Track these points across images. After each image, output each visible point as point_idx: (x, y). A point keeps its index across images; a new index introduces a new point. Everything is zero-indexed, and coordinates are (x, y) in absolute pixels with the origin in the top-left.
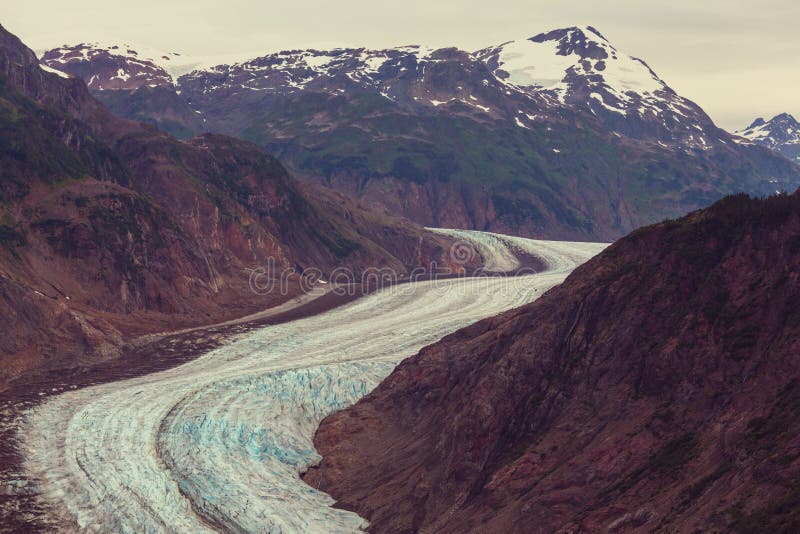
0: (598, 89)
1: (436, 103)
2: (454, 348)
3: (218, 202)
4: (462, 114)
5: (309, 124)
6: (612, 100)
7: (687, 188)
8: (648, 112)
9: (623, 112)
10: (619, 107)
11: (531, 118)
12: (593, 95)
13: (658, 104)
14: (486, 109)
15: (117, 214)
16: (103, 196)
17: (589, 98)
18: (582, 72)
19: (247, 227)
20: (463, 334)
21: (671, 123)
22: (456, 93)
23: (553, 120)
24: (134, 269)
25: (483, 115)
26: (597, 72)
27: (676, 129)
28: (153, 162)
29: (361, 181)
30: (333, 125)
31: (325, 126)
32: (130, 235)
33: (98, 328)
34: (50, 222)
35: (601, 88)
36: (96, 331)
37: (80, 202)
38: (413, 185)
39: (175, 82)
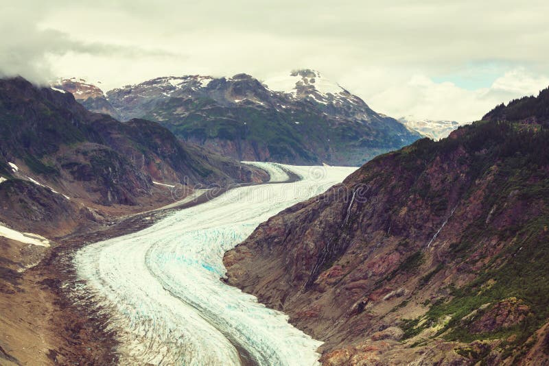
0: (311, 92)
1: (237, 101)
2: (286, 217)
3: (144, 152)
4: (250, 106)
5: (175, 113)
6: (320, 98)
7: (361, 139)
8: (338, 103)
9: (325, 103)
10: (323, 101)
11: (284, 107)
12: (311, 95)
13: (342, 99)
14: (262, 104)
15: (103, 159)
16: (95, 150)
17: (308, 97)
18: (304, 84)
19: (159, 164)
20: (289, 210)
21: (349, 108)
22: (246, 96)
23: (294, 108)
25: (260, 106)
26: (311, 84)
27: (351, 111)
28: (110, 133)
30: (187, 114)
31: (183, 114)
32: (110, 169)
34: (71, 164)
35: (314, 92)
36: (100, 216)
37: (85, 154)
38: (229, 142)
39: (106, 95)
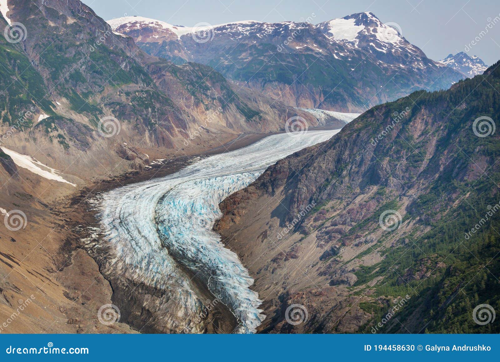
0: (372, 41)
1: (297, 48)
3: (193, 94)
4: (309, 53)
5: (240, 57)
6: (379, 46)
7: (412, 86)
8: (396, 51)
9: (385, 52)
10: (383, 49)
11: (342, 54)
12: (371, 44)
13: (400, 48)
14: (321, 51)
15: (144, 99)
16: (138, 91)
17: (369, 45)
18: (366, 33)
19: (207, 105)
21: (407, 56)
22: (307, 43)
23: (351, 55)
24: (152, 125)
25: (320, 53)
26: (373, 33)
27: (409, 59)
29: (263, 84)
30: (250, 58)
31: (246, 59)
32: (150, 109)
33: (133, 151)
34: (113, 103)
35: (375, 40)
36: (133, 153)
37: (128, 94)
39: (179, 39)
